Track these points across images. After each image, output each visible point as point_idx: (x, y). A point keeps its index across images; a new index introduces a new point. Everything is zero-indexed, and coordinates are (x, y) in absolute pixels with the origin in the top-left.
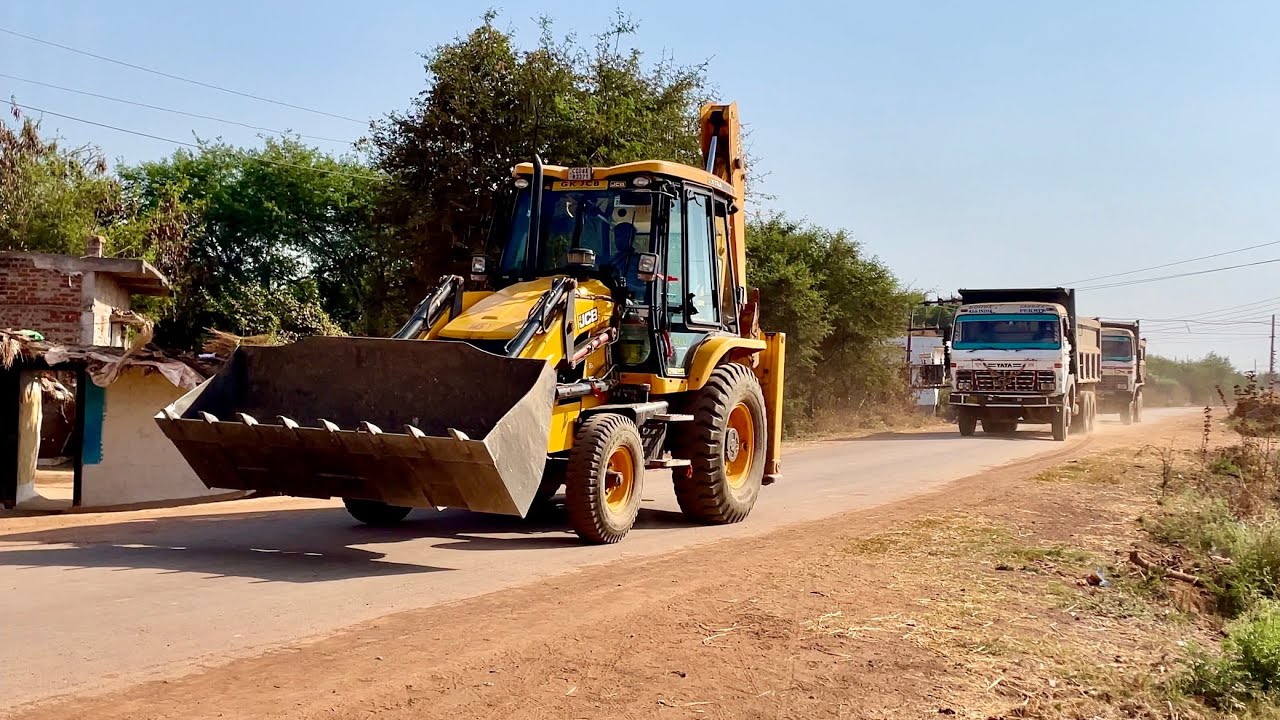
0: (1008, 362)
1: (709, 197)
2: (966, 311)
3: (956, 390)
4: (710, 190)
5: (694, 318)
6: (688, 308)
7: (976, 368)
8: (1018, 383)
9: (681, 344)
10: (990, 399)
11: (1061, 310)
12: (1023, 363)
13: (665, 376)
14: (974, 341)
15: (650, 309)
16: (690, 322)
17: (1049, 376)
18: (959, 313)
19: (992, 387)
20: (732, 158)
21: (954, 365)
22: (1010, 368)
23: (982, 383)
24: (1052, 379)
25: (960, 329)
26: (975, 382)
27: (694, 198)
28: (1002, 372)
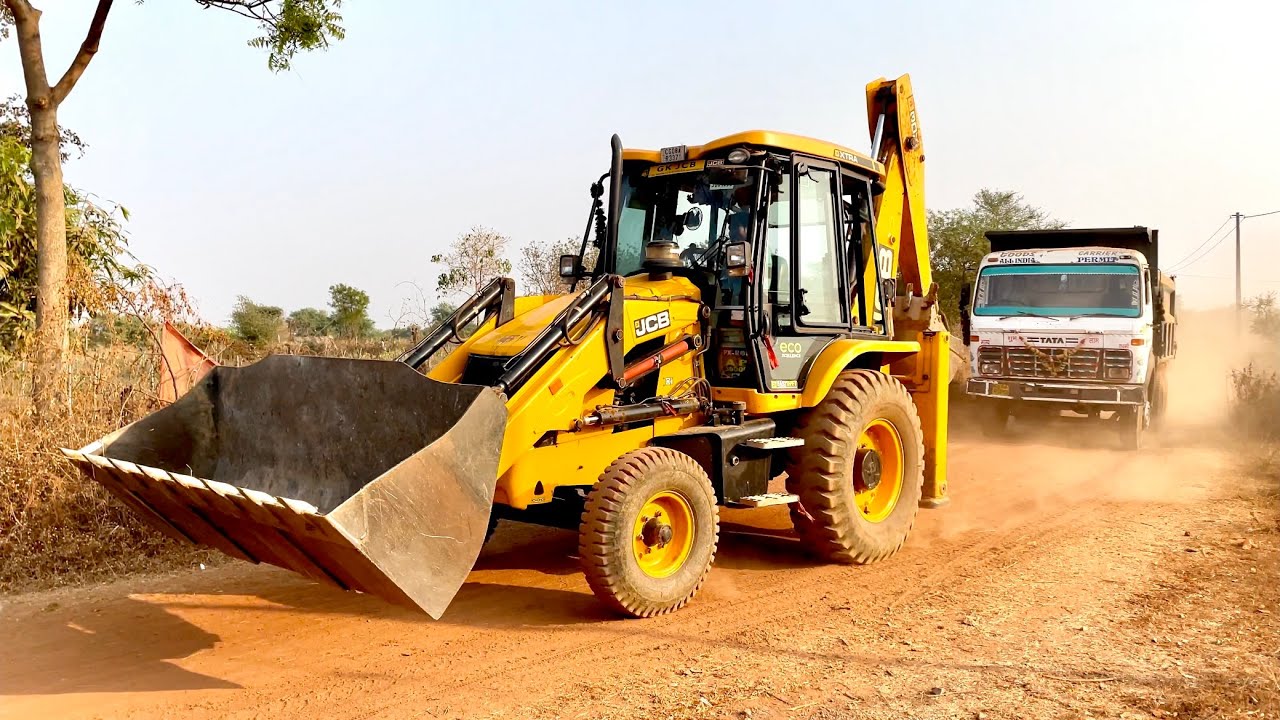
0: (1059, 336)
1: (834, 172)
2: (995, 260)
3: (977, 374)
4: (836, 164)
5: (804, 319)
6: (798, 308)
7: (1007, 343)
8: (1073, 367)
9: (789, 352)
10: (1027, 389)
11: (1140, 259)
12: (1080, 337)
13: (767, 391)
14: (1008, 302)
15: (745, 310)
16: (801, 324)
17: (1121, 358)
18: (984, 263)
19: (1032, 372)
20: (903, 136)
21: (976, 338)
22: (1060, 345)
23: (1017, 365)
24: (1127, 362)
25: (985, 287)
26: (1006, 365)
27: (807, 173)
28: (1047, 351)
